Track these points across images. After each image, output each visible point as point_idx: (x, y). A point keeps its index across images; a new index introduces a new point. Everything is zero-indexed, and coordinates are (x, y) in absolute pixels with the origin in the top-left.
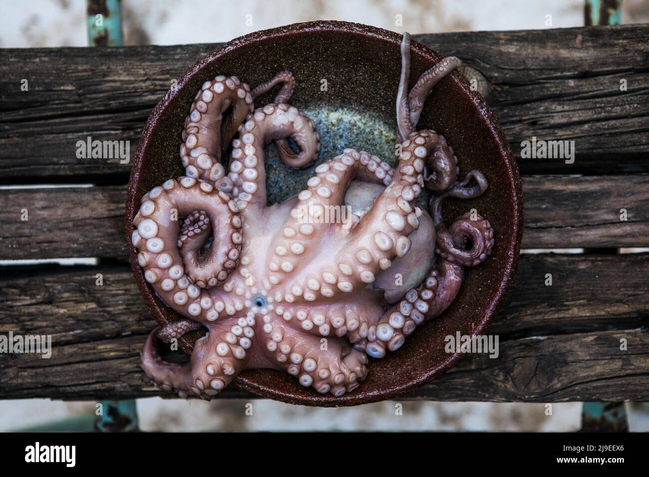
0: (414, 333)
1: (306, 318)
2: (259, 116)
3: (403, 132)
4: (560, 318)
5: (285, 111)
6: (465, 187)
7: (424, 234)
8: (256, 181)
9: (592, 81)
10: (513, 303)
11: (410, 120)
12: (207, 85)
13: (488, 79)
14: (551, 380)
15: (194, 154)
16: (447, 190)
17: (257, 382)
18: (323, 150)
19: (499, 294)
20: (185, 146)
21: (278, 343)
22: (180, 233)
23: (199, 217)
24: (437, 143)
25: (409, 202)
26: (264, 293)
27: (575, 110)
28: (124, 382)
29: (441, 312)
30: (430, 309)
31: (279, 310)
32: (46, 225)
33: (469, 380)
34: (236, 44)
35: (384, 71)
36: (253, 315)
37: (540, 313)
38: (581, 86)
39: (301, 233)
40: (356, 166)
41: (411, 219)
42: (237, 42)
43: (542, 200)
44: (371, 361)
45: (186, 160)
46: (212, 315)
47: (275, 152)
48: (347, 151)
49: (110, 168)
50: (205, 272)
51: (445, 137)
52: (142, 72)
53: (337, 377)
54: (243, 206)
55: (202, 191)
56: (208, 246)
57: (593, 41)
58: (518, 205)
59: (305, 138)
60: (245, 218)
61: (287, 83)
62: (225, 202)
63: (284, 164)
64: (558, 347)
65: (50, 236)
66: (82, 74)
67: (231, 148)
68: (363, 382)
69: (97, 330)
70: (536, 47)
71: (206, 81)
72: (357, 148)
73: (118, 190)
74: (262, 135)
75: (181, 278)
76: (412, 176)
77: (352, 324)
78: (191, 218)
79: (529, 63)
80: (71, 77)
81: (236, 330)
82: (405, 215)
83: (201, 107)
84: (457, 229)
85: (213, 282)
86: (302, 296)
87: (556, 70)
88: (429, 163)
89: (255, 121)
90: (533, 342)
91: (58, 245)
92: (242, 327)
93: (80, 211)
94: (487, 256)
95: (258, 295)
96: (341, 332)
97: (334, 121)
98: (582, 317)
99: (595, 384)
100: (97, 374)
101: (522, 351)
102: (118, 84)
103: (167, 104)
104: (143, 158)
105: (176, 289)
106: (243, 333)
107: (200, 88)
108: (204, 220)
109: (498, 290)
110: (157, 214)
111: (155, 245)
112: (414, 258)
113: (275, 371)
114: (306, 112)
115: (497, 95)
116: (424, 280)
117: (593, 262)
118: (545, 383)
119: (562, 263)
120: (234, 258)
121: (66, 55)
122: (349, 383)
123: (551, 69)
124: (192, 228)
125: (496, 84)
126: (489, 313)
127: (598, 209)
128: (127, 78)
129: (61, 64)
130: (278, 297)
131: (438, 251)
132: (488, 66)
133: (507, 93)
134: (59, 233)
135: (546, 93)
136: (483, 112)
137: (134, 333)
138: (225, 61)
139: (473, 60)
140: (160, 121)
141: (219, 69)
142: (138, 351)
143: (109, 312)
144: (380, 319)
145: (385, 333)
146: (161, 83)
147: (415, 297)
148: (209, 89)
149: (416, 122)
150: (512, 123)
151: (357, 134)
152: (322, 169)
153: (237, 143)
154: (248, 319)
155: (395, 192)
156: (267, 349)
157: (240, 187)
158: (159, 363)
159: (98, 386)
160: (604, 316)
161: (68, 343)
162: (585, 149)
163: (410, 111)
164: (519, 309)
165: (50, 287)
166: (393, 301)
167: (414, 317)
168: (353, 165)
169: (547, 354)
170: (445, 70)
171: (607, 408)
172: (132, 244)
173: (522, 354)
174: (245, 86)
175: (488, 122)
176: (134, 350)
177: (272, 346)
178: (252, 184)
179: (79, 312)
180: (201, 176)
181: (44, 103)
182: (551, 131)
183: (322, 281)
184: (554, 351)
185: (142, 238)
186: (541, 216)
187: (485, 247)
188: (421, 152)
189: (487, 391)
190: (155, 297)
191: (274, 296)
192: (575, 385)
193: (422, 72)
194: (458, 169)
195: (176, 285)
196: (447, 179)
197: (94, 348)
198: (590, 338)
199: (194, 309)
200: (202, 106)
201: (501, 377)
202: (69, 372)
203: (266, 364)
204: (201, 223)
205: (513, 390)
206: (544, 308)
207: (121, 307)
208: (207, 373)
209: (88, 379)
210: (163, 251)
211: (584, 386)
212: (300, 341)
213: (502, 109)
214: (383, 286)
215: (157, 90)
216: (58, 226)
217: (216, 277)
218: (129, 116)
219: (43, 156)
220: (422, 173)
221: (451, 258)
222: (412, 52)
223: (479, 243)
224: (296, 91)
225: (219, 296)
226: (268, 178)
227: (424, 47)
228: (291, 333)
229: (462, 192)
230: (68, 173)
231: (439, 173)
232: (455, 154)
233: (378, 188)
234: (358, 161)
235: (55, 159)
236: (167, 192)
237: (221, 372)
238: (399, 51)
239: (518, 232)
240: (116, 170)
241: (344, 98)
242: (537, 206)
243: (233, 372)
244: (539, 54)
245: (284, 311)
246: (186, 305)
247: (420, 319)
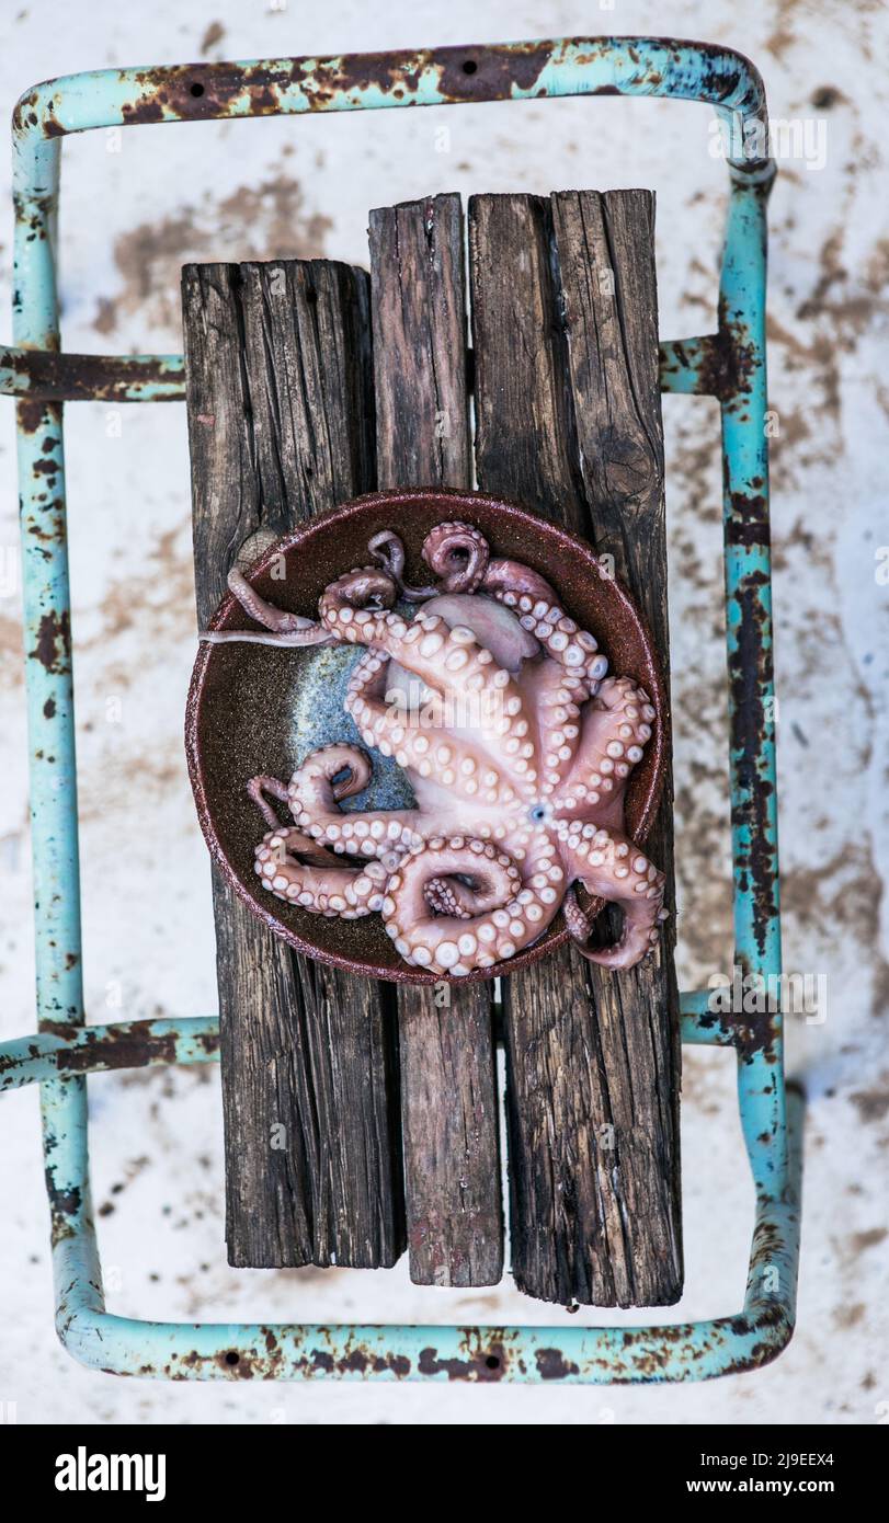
0: (575, 619)
1: (557, 755)
2: (304, 820)
3: (321, 637)
4: (556, 435)
5: (298, 787)
6: (389, 558)
7: (449, 608)
8: (386, 823)
9: (255, 402)
10: (539, 494)
11: (306, 629)
12: (266, 884)
13: (254, 530)
14: (635, 445)
15: (353, 901)
16: (395, 581)
17: (640, 816)
18: (346, 739)
19: (522, 515)
20: (343, 911)
21: (589, 790)
22: (453, 915)
23: (432, 891)
24: (335, 594)
25: (408, 629)
26: (526, 809)
27: (293, 423)
28: (650, 992)
29: (548, 586)
30: (545, 600)
31: (548, 789)
32: (449, 1095)
33: (638, 549)
34: (215, 847)
35: (246, 664)
36: (555, 822)
37: (550, 460)
38: (261, 415)
39: (449, 762)
40: (365, 696)
41: (429, 625)
42: (212, 846)
43: (407, 460)
44: (612, 672)
45: (361, 911)
46: (556, 874)
47: (350, 799)
48: (346, 708)
49: (375, 1013)
50: (500, 883)
51: (328, 584)
52: (251, 974)
53: (629, 715)
54: (418, 838)
55: (399, 889)
56: (469, 881)
57: (205, 402)
58: (410, 493)
59: (331, 761)
60: (433, 834)
61: (262, 785)
62: (413, 859)
63: (365, 788)
64: (591, 438)
65: (464, 1090)
66: (255, 1051)
67: (345, 856)
68: (639, 683)
69: (584, 1027)
70: (213, 472)
71: (261, 886)
72: (343, 696)
73: (403, 1003)
74: (328, 816)
75: (508, 913)
76: (376, 625)
77: (564, 697)
78: (433, 901)
79: (234, 479)
80: (259, 1065)
81: (574, 842)
82: (425, 632)
83: (294, 891)
84: (443, 567)
85: (513, 872)
86: (528, 760)
87: (241, 446)
88: (361, 604)
89: (310, 825)
90: (586, 469)
91: (475, 1079)
92: (569, 835)
93: (430, 1051)
94: (475, 530)
95: (529, 816)
96: (574, 711)
97: (310, 725)
98: (553, 408)
99: (638, 391)
100: (640, 1026)
101: (598, 482)
102: (267, 1005)
103: (291, 934)
104: (360, 963)
105: (522, 918)
106: (577, 834)
107: (270, 894)
108: (436, 885)
109: (517, 516)
110: (430, 945)
111: (467, 944)
112: (481, 621)
113: (627, 794)
114: (299, 762)
115: (274, 518)
116: (509, 607)
117: (484, 395)
118: (638, 453)
119: (486, 432)
120: (481, 845)
121: (232, 1072)
122: (638, 699)
123: (241, 453)
124: (446, 900)
125: (260, 521)
126: (546, 526)
127: (416, 390)
128: (260, 994)
129: (242, 1079)
130: (531, 790)
131: (471, 590)
132: (237, 531)
133: (271, 506)
134: (460, 1078)
135: (271, 457)
136: (295, 540)
137: (588, 980)
138: (236, 863)
139: (230, 551)
140: (312, 942)
141: (246, 870)
142: (610, 974)
143: (561, 1013)
144: (558, 662)
145: (574, 656)
146: (264, 950)
147: (530, 618)
148: (271, 881)
149: (310, 621)
150: (308, 499)
151: (326, 695)
152: (369, 739)
153: (339, 848)
154: (559, 828)
155: (397, 647)
156: (598, 804)
157: (394, 843)
158: (622, 946)
159: (656, 1025)
160: (551, 381)
161: (601, 1065)
162: (341, 409)
163: (295, 630)
164: (545, 486)
165: (530, 1089)
166: (536, 647)
167: (554, 621)
168: (365, 700)
169: (601, 451)
170: (244, 587)
171: (685, 363)
172: (468, 976)
173: (603, 482)
174: (267, 837)
175: (307, 533)
176: (609, 979)
177: (593, 798)
178: (390, 828)
179: (561, 1051)
180: (382, 891)
181: (293, 1098)
182: (319, 450)
183: (508, 734)
184: (597, 443)
185: (459, 962)
186: (427, 460)
187: (464, 533)
188: (346, 614)
189: (651, 526)
190: (535, 946)
191: (529, 796)
192: (639, 415)
193: (247, 616)
194: (368, 568)
195: (517, 918)
196: (381, 582)
197: (608, 1030)
198: (579, 398)
199: (549, 896)
200: (292, 891)
201: (633, 507)
202: (637, 1061)
203: (617, 806)
204: (440, 889)
205: (649, 493)
206: (543, 455)
207: (555, 997)
208: (627, 877)
209: (647, 1037)
210: (475, 935)
211: (640, 404)
212: (586, 762)
213: (292, 513)
214: (517, 659)
215: (274, 955)
216: (451, 1079)
217: (506, 868)
218: (307, 991)
219: (361, 1099)
220: (372, 612)
221: (479, 575)
222: (223, 629)
223: (460, 540)
224: (272, 774)
225: (531, 865)
226: (383, 809)
227: (215, 613)
228: (575, 775)
229: (396, 562)
230: (382, 1067)
231: (374, 591)
232: (349, 571)
233: (392, 667)
234: (359, 694)
235: (365, 1083)
236: (401, 934)
237: (624, 860)
238: (222, 644)
239: (443, 493)
240: (377, 1006)
241: (279, 714)
242: (414, 466)
243: (625, 845)
244: (222, 468)
245: (547, 781)
246: (543, 907)
247: (557, 612)
